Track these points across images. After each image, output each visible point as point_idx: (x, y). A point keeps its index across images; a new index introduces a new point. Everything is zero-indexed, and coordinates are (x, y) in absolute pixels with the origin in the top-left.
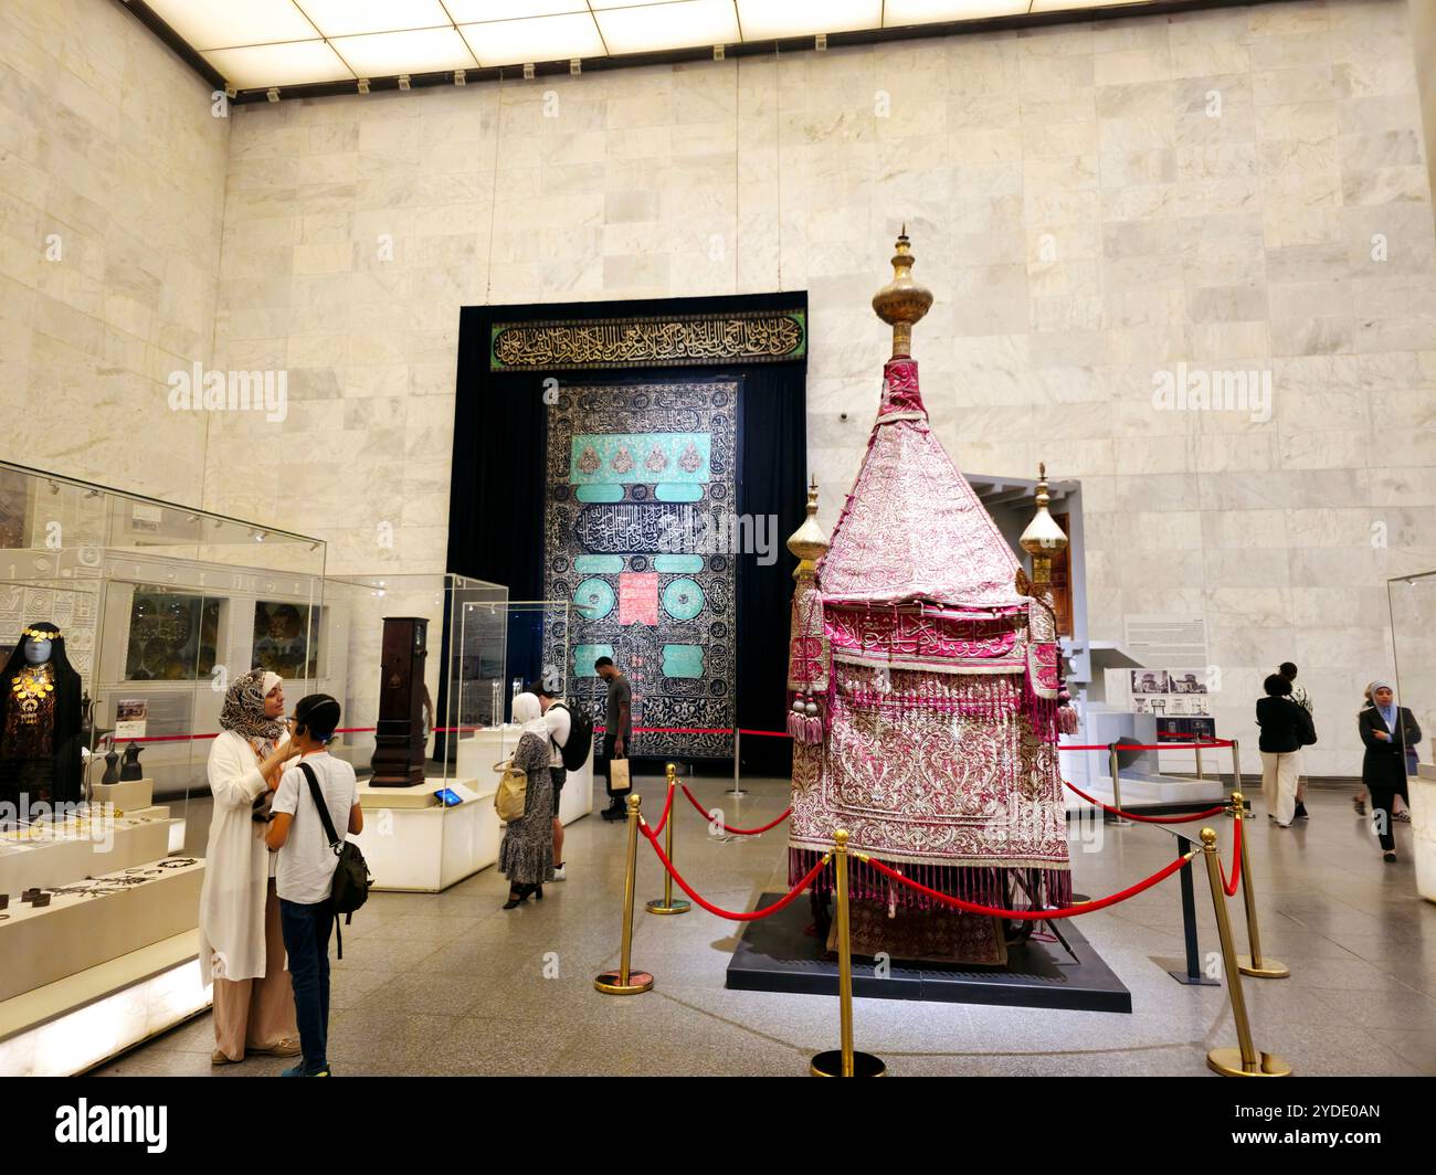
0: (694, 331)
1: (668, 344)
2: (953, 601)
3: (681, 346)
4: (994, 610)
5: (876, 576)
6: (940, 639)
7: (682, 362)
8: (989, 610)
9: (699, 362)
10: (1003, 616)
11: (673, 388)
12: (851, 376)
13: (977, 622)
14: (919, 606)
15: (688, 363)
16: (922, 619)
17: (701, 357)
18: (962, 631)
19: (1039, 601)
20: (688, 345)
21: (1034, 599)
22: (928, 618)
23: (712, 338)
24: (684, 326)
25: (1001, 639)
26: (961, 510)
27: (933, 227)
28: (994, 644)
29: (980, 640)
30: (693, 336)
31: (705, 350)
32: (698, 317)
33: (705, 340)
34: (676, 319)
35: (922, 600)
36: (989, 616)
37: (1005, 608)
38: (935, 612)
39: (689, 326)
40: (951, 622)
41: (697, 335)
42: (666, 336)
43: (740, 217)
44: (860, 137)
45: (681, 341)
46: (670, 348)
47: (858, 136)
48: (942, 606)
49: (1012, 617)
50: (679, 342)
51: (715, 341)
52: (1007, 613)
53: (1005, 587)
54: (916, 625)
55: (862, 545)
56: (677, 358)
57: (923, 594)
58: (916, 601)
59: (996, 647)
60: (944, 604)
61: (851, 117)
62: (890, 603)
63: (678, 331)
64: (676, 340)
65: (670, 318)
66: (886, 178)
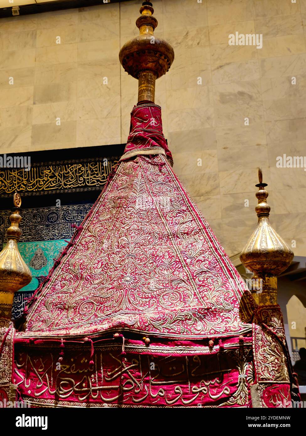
0: (90, 168)
1: (72, 178)
2: (161, 332)
3: (82, 179)
4: (211, 342)
6: (147, 382)
7: (82, 190)
8: (204, 342)
9: (94, 189)
10: (222, 349)
11: (76, 207)
12: (200, 196)
13: (191, 357)
14: (119, 340)
15: (86, 190)
16: (124, 356)
17: (95, 186)
18: (173, 371)
19: (264, 329)
20: (86, 178)
21: (258, 327)
22: (132, 356)
23: (103, 173)
24: (83, 166)
25: (222, 379)
27: (251, 97)
28: (212, 387)
29: (195, 381)
30: (89, 172)
31: (98, 181)
32: (93, 160)
33: (97, 174)
34: (77, 161)
35: (124, 333)
36: (204, 350)
37: (225, 340)
38: (140, 347)
39: (87, 166)
40: (159, 359)
41: (92, 171)
42: (71, 173)
43: (123, 97)
44: (200, 44)
45: (81, 176)
46: (74, 181)
47: (198, 44)
48: (148, 340)
49: (232, 350)
50: (80, 176)
51: (105, 175)
52: (226, 345)
54: (118, 365)
55: (79, 276)
56: (79, 187)
57: (125, 325)
58: (117, 335)
59: (215, 391)
60: (150, 337)
61: (192, 34)
62: (86, 339)
63: (79, 169)
64: (78, 175)
65: (73, 161)
66: (218, 68)
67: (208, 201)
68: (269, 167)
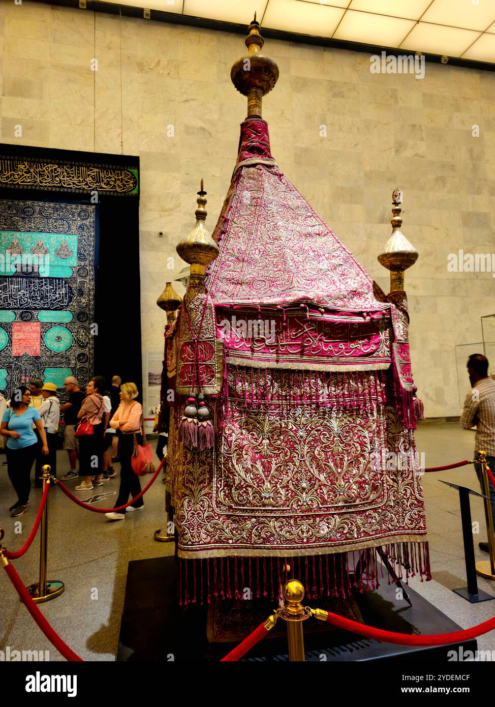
0: (66, 171)
1: (48, 177)
2: (330, 305)
3: (57, 179)
4: (365, 314)
5: (257, 285)
6: (321, 340)
7: (58, 189)
8: (360, 314)
9: (69, 190)
10: (372, 319)
11: (52, 205)
12: (165, 211)
13: (352, 324)
14: (304, 309)
15: (62, 190)
16: (308, 321)
17: (71, 188)
18: (339, 333)
19: (397, 307)
20: (62, 179)
21: (394, 305)
22: (314, 321)
23: (79, 177)
24: (59, 167)
25: (369, 339)
26: (319, 234)
27: (210, 134)
28: (364, 345)
29: (353, 341)
30: (65, 174)
31: (74, 183)
32: (69, 163)
33: (73, 177)
34: (53, 162)
35: (306, 304)
36: (360, 319)
37: (374, 313)
38: (318, 315)
39: (63, 168)
40: (332, 324)
41: (68, 174)
42: (46, 172)
43: (97, 108)
44: (170, 75)
45: (57, 176)
46: (49, 180)
47: (168, 74)
48: (323, 310)
49: (378, 320)
50: (56, 176)
51: (80, 179)
52: (375, 316)
53: (367, 296)
54: (301, 327)
56: (54, 186)
57: (308, 299)
58: (302, 305)
59: (365, 347)
60: (324, 308)
61: (164, 63)
62: (279, 307)
63: (55, 169)
64: (54, 175)
65: (49, 160)
66: (184, 102)
67: (171, 217)
68: (221, 196)
